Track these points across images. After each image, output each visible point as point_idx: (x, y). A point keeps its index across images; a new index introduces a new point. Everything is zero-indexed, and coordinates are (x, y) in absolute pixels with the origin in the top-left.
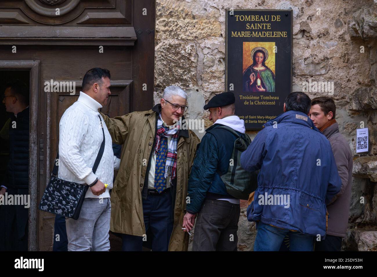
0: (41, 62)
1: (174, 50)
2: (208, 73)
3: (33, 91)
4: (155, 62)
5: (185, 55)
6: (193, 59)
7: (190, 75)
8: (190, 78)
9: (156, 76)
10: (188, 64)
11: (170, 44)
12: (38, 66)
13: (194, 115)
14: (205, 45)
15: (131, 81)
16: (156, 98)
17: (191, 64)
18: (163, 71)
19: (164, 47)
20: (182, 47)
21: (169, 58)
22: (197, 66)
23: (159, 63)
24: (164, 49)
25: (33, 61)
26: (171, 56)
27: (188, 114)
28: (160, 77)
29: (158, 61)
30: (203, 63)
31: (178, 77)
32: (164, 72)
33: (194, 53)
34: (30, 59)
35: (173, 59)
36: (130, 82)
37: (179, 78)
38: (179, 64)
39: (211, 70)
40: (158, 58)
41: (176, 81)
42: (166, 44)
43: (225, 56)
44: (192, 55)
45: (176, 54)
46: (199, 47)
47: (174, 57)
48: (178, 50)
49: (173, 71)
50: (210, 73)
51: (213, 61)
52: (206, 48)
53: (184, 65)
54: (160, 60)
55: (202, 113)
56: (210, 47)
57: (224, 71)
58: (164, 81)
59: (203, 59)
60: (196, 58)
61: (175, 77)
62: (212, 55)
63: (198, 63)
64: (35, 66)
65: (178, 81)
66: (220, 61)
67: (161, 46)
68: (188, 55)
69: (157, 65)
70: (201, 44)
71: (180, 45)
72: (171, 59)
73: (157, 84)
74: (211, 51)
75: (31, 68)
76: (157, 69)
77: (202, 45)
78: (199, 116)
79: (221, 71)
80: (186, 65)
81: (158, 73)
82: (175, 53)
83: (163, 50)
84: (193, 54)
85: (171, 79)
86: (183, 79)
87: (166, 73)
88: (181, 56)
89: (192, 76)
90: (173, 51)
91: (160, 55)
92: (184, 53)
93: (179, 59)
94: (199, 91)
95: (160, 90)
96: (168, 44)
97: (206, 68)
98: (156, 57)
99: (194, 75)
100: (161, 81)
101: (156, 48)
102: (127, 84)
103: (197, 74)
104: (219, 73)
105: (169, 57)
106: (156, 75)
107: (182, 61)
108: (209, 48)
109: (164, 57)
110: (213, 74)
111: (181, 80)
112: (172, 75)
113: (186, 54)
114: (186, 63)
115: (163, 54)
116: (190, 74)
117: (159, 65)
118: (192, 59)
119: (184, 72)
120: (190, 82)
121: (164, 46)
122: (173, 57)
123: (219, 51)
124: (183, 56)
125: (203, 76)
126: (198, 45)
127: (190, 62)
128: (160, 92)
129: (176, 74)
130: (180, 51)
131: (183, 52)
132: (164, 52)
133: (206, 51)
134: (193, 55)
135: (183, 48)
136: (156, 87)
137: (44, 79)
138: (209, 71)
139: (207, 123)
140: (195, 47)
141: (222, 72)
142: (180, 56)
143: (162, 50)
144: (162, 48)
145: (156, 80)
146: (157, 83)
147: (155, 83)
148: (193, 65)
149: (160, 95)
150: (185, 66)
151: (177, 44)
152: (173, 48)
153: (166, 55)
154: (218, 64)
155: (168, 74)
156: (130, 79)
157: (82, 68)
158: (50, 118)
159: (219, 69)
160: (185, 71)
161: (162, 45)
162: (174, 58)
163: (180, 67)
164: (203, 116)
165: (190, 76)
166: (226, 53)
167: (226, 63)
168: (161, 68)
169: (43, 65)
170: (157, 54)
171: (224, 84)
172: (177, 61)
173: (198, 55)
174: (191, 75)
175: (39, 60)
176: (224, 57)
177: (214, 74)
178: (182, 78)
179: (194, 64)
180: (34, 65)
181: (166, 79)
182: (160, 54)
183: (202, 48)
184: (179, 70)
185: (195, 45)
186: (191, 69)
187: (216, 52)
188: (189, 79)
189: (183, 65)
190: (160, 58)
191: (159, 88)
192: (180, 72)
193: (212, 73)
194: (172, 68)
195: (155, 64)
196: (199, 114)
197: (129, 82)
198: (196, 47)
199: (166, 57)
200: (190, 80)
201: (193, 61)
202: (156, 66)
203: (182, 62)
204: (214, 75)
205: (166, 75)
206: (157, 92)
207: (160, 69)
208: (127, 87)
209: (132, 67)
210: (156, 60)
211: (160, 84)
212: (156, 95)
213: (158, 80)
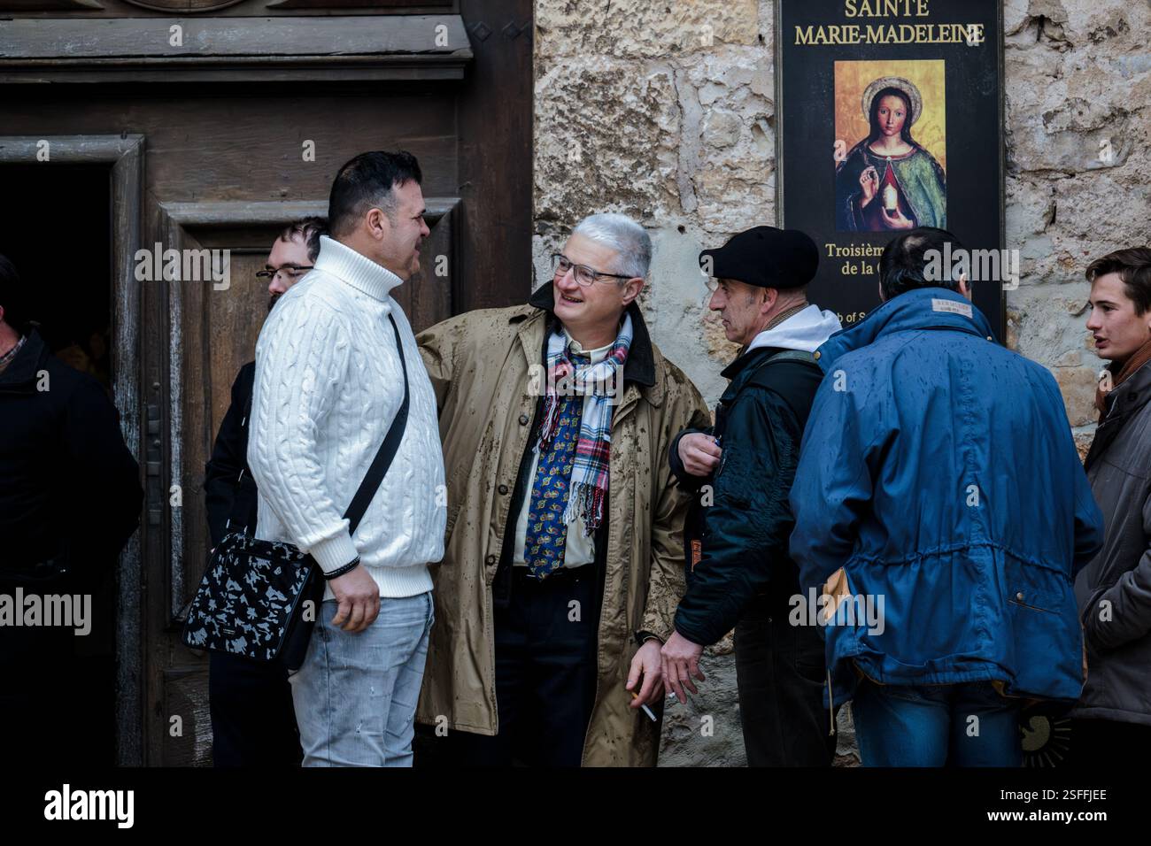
0: (146, 139)
1: (601, 93)
2: (719, 170)
3: (123, 238)
4: (537, 134)
5: (639, 110)
6: (666, 122)
7: (654, 177)
8: (655, 187)
9: (539, 180)
10: (650, 141)
11: (585, 72)
12: (136, 154)
13: (671, 312)
14: (706, 73)
15: (456, 200)
16: (542, 257)
17: (658, 140)
18: (562, 166)
19: (566, 83)
20: (626, 82)
21: (583, 121)
22: (678, 146)
23: (550, 137)
24: (564, 88)
25: (119, 136)
26: (590, 114)
27: (650, 309)
28: (555, 185)
29: (545, 130)
30: (701, 136)
31: (615, 185)
32: (568, 167)
33: (666, 102)
34: (111, 131)
35: (598, 124)
36: (450, 204)
37: (619, 186)
38: (618, 139)
39: (727, 160)
40: (546, 120)
41: (609, 196)
42: (571, 72)
43: (776, 109)
44: (661, 107)
45: (606, 107)
46: (686, 80)
47: (601, 117)
48: (613, 94)
49: (599, 163)
50: (724, 169)
51: (734, 130)
52: (710, 85)
53: (634, 144)
54: (554, 126)
55: (700, 305)
56: (722, 81)
57: (773, 161)
58: (567, 198)
59: (700, 123)
60: (676, 120)
61: (605, 185)
62: (729, 106)
63: (683, 134)
64: (128, 154)
65: (616, 199)
66: (756, 127)
67: (556, 80)
68: (647, 109)
69: (544, 144)
70: (690, 72)
71: (621, 74)
72: (589, 122)
73: (542, 210)
74: (728, 94)
75: (115, 162)
76: (544, 158)
77: (696, 73)
78: (690, 316)
79: (761, 162)
80: (641, 143)
81: (546, 173)
82: (604, 104)
83: (564, 94)
84: (663, 104)
85: (590, 191)
86: (630, 192)
87: (573, 173)
88: (622, 113)
89: (663, 181)
90: (596, 94)
91: (554, 112)
92: (632, 102)
93: (618, 123)
94: (687, 230)
95: (554, 229)
96: (579, 73)
97: (710, 153)
98: (538, 118)
99: (668, 176)
100: (557, 199)
101: (540, 86)
102: (442, 210)
103: (680, 172)
104: (754, 168)
105: (585, 116)
106: (541, 178)
107: (628, 129)
108: (718, 84)
109: (567, 118)
110: (734, 172)
111: (627, 194)
112: (594, 179)
113: (642, 106)
114: (640, 136)
115: (561, 106)
116: (655, 173)
117: (546, 145)
118: (663, 121)
119: (634, 168)
120: (656, 200)
121: (567, 78)
122: (596, 118)
123: (755, 94)
124: (631, 111)
125: (699, 178)
126: (680, 73)
127: (656, 132)
128: (556, 238)
129: (608, 172)
130: (619, 97)
131: (630, 98)
132: (567, 99)
133: (708, 94)
134: (664, 109)
135: (631, 84)
136: (544, 219)
137: (157, 198)
138: (719, 161)
139: (715, 339)
140: (671, 83)
141: (766, 166)
142: (619, 112)
143: (559, 93)
144: (557, 86)
145: (539, 197)
146: (541, 205)
147: (537, 207)
148: (664, 143)
149: (555, 247)
150: (637, 146)
151: (610, 73)
152: (596, 85)
153: (571, 111)
154: (752, 136)
155: (581, 174)
156: (452, 194)
157: (286, 159)
158: (179, 332)
159: (753, 154)
160: (639, 164)
161: (559, 77)
162: (601, 121)
163: (622, 150)
164: (701, 316)
165: (655, 181)
166: (776, 100)
167: (776, 133)
168: (555, 155)
169: (152, 151)
170: (542, 107)
171: (773, 205)
172: (610, 129)
173: (680, 107)
174: (660, 176)
175: (140, 136)
176: (770, 113)
177: (739, 171)
178: (628, 186)
179: (667, 138)
180: (124, 151)
181: (573, 191)
182: (552, 108)
183: (696, 84)
184: (618, 162)
185: (670, 76)
186: (659, 157)
187: (745, 95)
188: (651, 190)
189: (632, 142)
190: (553, 119)
191: (550, 224)
192: (622, 167)
193: (732, 169)
194: (594, 154)
195: (534, 142)
196: (687, 310)
197: (446, 204)
198: (674, 80)
199: (573, 116)
200: (657, 195)
201: (665, 128)
202: (538, 147)
203: (626, 132)
204: (737, 177)
205: (574, 180)
206: (545, 238)
207: (553, 158)
208: (443, 219)
209: (456, 153)
210: (538, 127)
211: (554, 210)
212: (543, 247)
213: (548, 196)
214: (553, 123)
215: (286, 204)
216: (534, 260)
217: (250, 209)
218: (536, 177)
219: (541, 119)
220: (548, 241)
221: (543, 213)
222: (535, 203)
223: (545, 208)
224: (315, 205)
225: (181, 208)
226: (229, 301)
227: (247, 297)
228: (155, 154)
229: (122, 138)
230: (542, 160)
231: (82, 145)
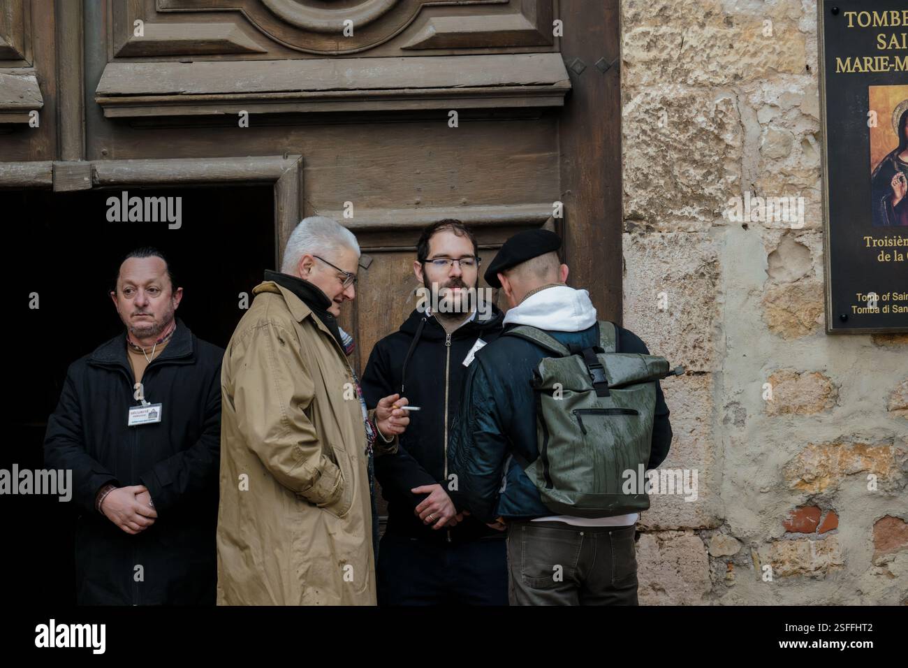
0: (303, 159)
1: (677, 115)
4: (624, 150)
5: (708, 128)
6: (731, 139)
7: (722, 184)
8: (722, 192)
9: (627, 188)
10: (717, 153)
11: (664, 98)
12: (296, 171)
13: (737, 294)
14: (763, 97)
15: (559, 205)
16: (630, 251)
17: (724, 153)
18: (646, 176)
19: (648, 107)
20: (697, 106)
21: (662, 139)
22: (741, 158)
23: (636, 152)
24: (647, 112)
25: (281, 157)
26: (668, 132)
27: (720, 293)
28: (640, 191)
29: (631, 147)
30: (760, 149)
31: (690, 190)
32: (650, 177)
33: (731, 122)
34: (274, 152)
35: (675, 140)
36: (555, 209)
37: (693, 192)
38: (692, 152)
39: (782, 169)
40: (632, 138)
41: (685, 200)
42: (652, 99)
43: (821, 126)
44: (726, 126)
45: (681, 126)
46: (747, 103)
47: (677, 135)
48: (686, 116)
49: (676, 173)
50: (779, 176)
51: (787, 143)
52: (766, 107)
53: (704, 156)
54: (638, 143)
55: (761, 289)
56: (776, 104)
57: (819, 169)
58: (651, 202)
59: (759, 138)
60: (739, 136)
61: (681, 191)
62: (783, 125)
63: (745, 148)
64: (288, 172)
65: (691, 202)
66: (805, 142)
67: (639, 105)
68: (715, 128)
69: (630, 158)
70: (750, 97)
71: (693, 99)
72: (667, 140)
73: (630, 212)
74: (781, 114)
75: (278, 179)
76: (631, 169)
77: (755, 98)
78: (753, 298)
79: (810, 170)
80: (711, 156)
81: (633, 182)
82: (680, 124)
83: (646, 117)
84: (729, 123)
85: (669, 196)
86: (702, 196)
87: (655, 181)
88: (695, 131)
89: (730, 187)
90: (672, 116)
91: (638, 132)
92: (703, 122)
93: (691, 140)
94: (749, 227)
95: (640, 228)
96: (659, 99)
97: (767, 163)
98: (625, 137)
99: (733, 182)
100: (642, 203)
101: (627, 110)
102: (548, 214)
103: (743, 180)
104: (803, 175)
105: (664, 135)
106: (628, 186)
107: (700, 144)
108: (773, 106)
109: (650, 136)
110: (788, 178)
111: (699, 198)
112: (672, 186)
113: (711, 126)
114: (709, 150)
115: (645, 127)
116: (722, 180)
117: (634, 159)
118: (728, 137)
119: (705, 176)
120: (723, 202)
121: (649, 104)
122: (674, 136)
123: (804, 115)
124: (702, 130)
125: (759, 184)
126: (742, 98)
127: (723, 146)
128: (641, 235)
129: (684, 181)
130: (692, 118)
131: (700, 119)
132: (649, 120)
133: (766, 115)
134: (729, 128)
135: (702, 107)
136: (630, 219)
137: (313, 207)
138: (775, 170)
139: (774, 316)
140: (734, 106)
141: (814, 173)
142: (692, 131)
143: (642, 116)
144: (641, 110)
145: (627, 202)
146: (629, 208)
147: (625, 210)
148: (729, 156)
149: (641, 243)
150: (707, 158)
151: (684, 98)
152: (672, 109)
153: (653, 130)
154: (801, 149)
155: (662, 182)
156: (557, 200)
157: (419, 174)
159: (803, 163)
160: (709, 173)
161: (643, 103)
162: (677, 138)
163: (695, 161)
164: (762, 297)
165: (722, 187)
166: (821, 119)
167: (822, 146)
168: (640, 166)
169: (309, 168)
170: (629, 127)
171: (820, 205)
172: (684, 145)
173: (743, 126)
174: (727, 183)
175: (299, 156)
176: (816, 129)
177: (792, 177)
178: (700, 191)
179: (732, 151)
180: (285, 169)
181: (655, 196)
182: (637, 128)
183: (756, 106)
184: (692, 171)
185: (734, 100)
186: (725, 167)
187: (795, 116)
188: (720, 195)
189: (703, 155)
190: (638, 137)
191: (636, 223)
192: (695, 176)
193: (786, 176)
194: (672, 165)
195: (623, 156)
196: (750, 293)
198: (737, 103)
199: (654, 135)
200: (724, 199)
201: (731, 143)
202: (626, 160)
203: (698, 147)
204: (790, 182)
205: (656, 187)
206: (633, 235)
207: (638, 169)
208: (548, 222)
209: (558, 166)
210: (625, 144)
211: (640, 212)
212: (631, 243)
213: (635, 200)
214: (637, 140)
215: (419, 211)
216: (624, 254)
217: (390, 215)
218: (624, 185)
219: (628, 137)
220: (635, 238)
221: (631, 215)
222: (625, 206)
223: (632, 211)
224: (443, 211)
225: (333, 215)
226: (374, 291)
227: (388, 288)
228: (309, 171)
229: (284, 158)
230: (629, 171)
231: (251, 164)
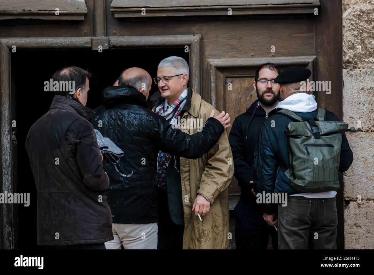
0: (202, 36)
1: (367, 17)
3: (194, 72)
4: (344, 32)
9: (345, 49)
11: (361, 10)
12: (199, 41)
15: (315, 57)
16: (346, 77)
18: (353, 44)
19: (354, 14)
21: (360, 27)
23: (348, 33)
24: (353, 16)
25: (192, 35)
26: (363, 25)
28: (351, 51)
29: (347, 31)
31: (372, 50)
32: (355, 44)
34: (189, 33)
35: (366, 28)
36: (313, 58)
40: (347, 27)
41: (370, 55)
42: (356, 10)
45: (369, 22)
47: (367, 26)
48: (371, 17)
49: (366, 43)
54: (350, 29)
58: (355, 56)
61: (369, 51)
64: (195, 42)
67: (350, 13)
69: (346, 36)
72: (363, 28)
73: (346, 60)
75: (191, 45)
76: (346, 41)
81: (347, 46)
83: (353, 18)
85: (363, 53)
87: (357, 46)
90: (365, 18)
91: (350, 24)
95: (350, 67)
96: (359, 10)
98: (344, 27)
100: (351, 56)
101: (344, 15)
102: (310, 60)
106: (345, 48)
109: (355, 26)
112: (365, 48)
115: (352, 22)
117: (348, 36)
121: (354, 12)
122: (365, 26)
128: (351, 70)
129: (370, 46)
136: (346, 63)
137: (206, 57)
144: (351, 15)
145: (345, 55)
146: (346, 58)
147: (344, 59)
149: (351, 73)
151: (370, 10)
152: (365, 14)
153: (356, 24)
155: (360, 47)
156: (313, 55)
157: (253, 43)
158: (215, 106)
161: (352, 12)
168: (350, 40)
169: (205, 40)
170: (346, 22)
172: (370, 30)
175: (200, 35)
180: (194, 40)
181: (357, 53)
190: (350, 27)
191: (349, 65)
194: (365, 39)
195: (343, 35)
197: (311, 58)
199: (357, 26)
202: (344, 37)
206: (347, 70)
207: (350, 41)
208: (310, 64)
209: (314, 40)
210: (344, 30)
211: (351, 60)
212: (346, 73)
213: (348, 55)
214: (349, 28)
215: (253, 59)
216: (343, 78)
217: (240, 61)
218: (343, 48)
219: (345, 27)
220: (348, 71)
221: (346, 61)
222: (344, 57)
223: (347, 59)
224: (264, 59)
225: (215, 61)
226: (233, 94)
227: (239, 93)
228: (204, 41)
229: (193, 36)
230: (346, 42)
231: (179, 38)
